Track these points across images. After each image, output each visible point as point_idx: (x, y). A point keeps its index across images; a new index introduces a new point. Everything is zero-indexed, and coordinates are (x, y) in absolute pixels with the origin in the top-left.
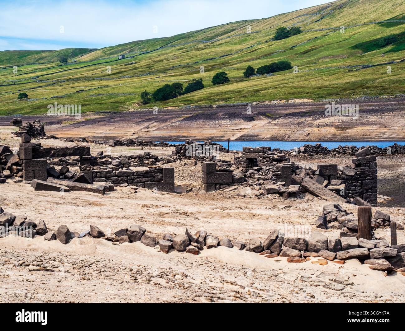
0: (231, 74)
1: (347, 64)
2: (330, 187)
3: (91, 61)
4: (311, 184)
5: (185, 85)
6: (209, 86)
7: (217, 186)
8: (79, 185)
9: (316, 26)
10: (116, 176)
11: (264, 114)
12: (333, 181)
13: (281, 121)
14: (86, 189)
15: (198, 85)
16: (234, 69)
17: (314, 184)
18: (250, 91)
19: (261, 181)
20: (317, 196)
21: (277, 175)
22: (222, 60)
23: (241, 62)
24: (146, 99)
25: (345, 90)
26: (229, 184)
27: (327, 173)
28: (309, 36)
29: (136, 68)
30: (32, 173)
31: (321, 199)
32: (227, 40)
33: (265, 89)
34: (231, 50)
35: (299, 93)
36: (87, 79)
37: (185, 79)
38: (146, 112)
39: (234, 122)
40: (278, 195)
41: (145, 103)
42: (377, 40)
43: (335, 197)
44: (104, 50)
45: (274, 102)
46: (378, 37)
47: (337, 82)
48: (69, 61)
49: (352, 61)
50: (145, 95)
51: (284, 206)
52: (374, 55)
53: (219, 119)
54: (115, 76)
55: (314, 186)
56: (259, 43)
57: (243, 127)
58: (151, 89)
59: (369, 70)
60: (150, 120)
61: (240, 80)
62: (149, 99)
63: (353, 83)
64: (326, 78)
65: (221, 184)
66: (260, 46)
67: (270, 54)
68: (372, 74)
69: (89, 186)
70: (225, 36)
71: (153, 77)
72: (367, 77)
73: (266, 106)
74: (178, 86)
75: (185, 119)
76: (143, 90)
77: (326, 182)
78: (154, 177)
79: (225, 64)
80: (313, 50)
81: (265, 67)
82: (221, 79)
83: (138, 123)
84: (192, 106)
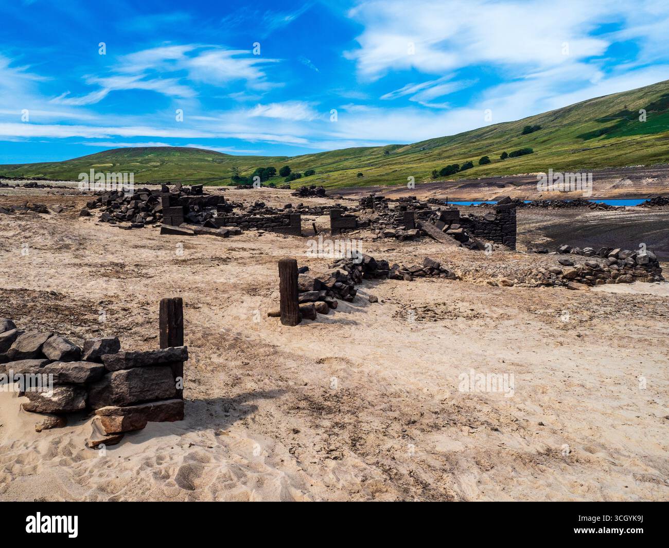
0: (492, 157)
1: (572, 148)
2: (450, 231)
3: (403, 152)
4: (430, 228)
5: (461, 166)
6: (477, 166)
7: (342, 231)
8: (205, 229)
9: (551, 124)
10: (246, 221)
11: (512, 183)
12: (453, 226)
13: (523, 187)
14: (210, 233)
15: (469, 165)
16: (494, 154)
17: (432, 228)
18: (504, 169)
19: (384, 226)
20: (435, 239)
21: (400, 220)
22: (487, 149)
23: (499, 149)
24: (435, 175)
25: (569, 166)
26: (353, 229)
27: (449, 218)
28: (546, 131)
29: (431, 156)
30: (170, 219)
31: (438, 242)
32: (491, 136)
33: (514, 166)
34: (493, 142)
35: (536, 168)
36: (400, 163)
37: (461, 162)
38: (435, 183)
39: (491, 188)
40: (394, 239)
41: (435, 177)
42: (593, 132)
43: (450, 240)
44: (412, 145)
45: (519, 175)
46: (595, 129)
47: (564, 160)
48: (390, 153)
49: (575, 147)
50: (435, 172)
51: (386, 249)
52: (591, 142)
53: (481, 187)
54: (418, 161)
55: (432, 230)
56: (512, 137)
57: (497, 191)
58: (439, 169)
59: (587, 152)
60: (437, 188)
61: (498, 161)
62: (438, 175)
63: (575, 161)
64: (556, 158)
65: (346, 229)
66: (513, 139)
67: (519, 144)
68: (589, 154)
69: (213, 230)
70: (490, 133)
71: (441, 161)
72: (584, 157)
73: (513, 177)
74: (456, 166)
75: (460, 187)
76: (434, 169)
77: (446, 226)
78: (282, 222)
79: (488, 151)
80: (549, 140)
81: (515, 152)
82: (485, 161)
83: (429, 191)
84: (465, 179)
